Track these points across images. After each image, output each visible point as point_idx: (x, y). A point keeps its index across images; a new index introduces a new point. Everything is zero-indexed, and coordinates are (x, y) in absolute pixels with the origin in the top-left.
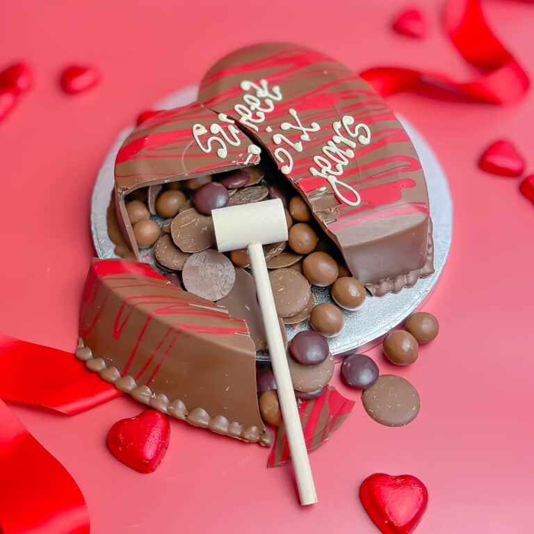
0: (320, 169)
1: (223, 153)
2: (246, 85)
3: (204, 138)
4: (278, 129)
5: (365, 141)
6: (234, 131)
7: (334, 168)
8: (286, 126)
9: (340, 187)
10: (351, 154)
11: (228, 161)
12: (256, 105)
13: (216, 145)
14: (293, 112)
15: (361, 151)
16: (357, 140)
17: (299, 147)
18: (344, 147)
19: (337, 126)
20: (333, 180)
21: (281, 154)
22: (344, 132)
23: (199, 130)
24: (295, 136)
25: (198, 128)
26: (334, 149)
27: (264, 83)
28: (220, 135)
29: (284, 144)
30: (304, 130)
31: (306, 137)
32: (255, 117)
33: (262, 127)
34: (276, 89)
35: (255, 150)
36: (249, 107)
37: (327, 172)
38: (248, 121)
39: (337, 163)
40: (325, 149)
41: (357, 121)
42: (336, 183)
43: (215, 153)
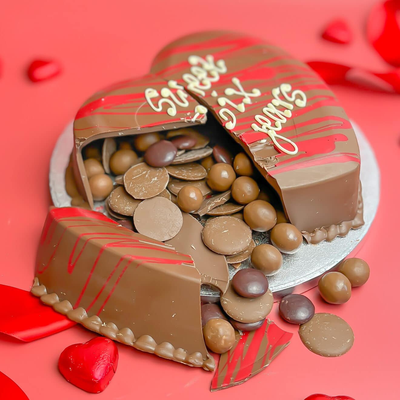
0: (260, 126)
1: (172, 112)
2: (194, 60)
3: (155, 101)
4: (222, 94)
5: (302, 104)
6: (183, 95)
7: (274, 125)
8: (230, 91)
9: (279, 140)
10: (289, 114)
11: (176, 118)
12: (203, 75)
13: (166, 106)
14: (236, 81)
15: (297, 112)
16: (294, 103)
17: (241, 108)
18: (282, 109)
19: (276, 92)
20: (272, 134)
21: (225, 113)
22: (282, 97)
23: (151, 93)
24: (238, 100)
25: (150, 92)
26: (274, 110)
27: (210, 58)
28: (170, 98)
29: (227, 106)
30: (246, 95)
31: (248, 101)
32: (201, 84)
33: (208, 93)
34: (221, 63)
35: (202, 110)
36: (196, 76)
37: (267, 128)
38: (196, 87)
39: (276, 121)
40: (265, 110)
41: (294, 89)
42: (275, 137)
43: (164, 112)
